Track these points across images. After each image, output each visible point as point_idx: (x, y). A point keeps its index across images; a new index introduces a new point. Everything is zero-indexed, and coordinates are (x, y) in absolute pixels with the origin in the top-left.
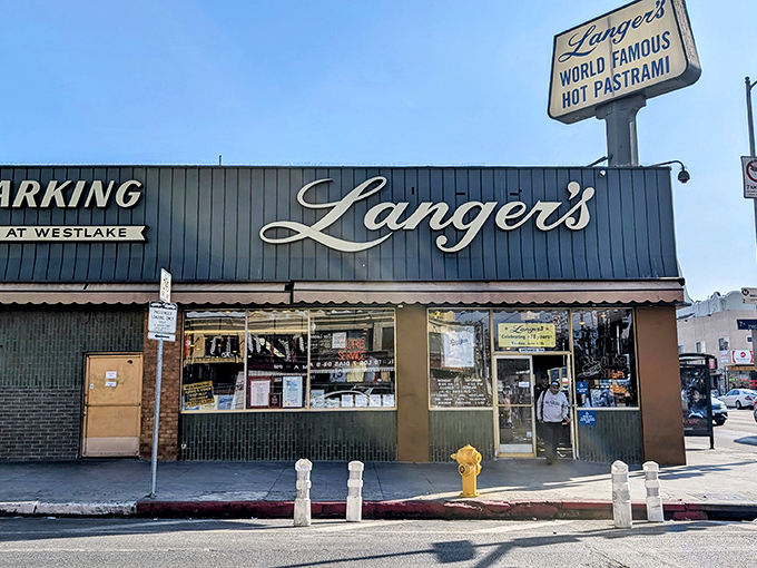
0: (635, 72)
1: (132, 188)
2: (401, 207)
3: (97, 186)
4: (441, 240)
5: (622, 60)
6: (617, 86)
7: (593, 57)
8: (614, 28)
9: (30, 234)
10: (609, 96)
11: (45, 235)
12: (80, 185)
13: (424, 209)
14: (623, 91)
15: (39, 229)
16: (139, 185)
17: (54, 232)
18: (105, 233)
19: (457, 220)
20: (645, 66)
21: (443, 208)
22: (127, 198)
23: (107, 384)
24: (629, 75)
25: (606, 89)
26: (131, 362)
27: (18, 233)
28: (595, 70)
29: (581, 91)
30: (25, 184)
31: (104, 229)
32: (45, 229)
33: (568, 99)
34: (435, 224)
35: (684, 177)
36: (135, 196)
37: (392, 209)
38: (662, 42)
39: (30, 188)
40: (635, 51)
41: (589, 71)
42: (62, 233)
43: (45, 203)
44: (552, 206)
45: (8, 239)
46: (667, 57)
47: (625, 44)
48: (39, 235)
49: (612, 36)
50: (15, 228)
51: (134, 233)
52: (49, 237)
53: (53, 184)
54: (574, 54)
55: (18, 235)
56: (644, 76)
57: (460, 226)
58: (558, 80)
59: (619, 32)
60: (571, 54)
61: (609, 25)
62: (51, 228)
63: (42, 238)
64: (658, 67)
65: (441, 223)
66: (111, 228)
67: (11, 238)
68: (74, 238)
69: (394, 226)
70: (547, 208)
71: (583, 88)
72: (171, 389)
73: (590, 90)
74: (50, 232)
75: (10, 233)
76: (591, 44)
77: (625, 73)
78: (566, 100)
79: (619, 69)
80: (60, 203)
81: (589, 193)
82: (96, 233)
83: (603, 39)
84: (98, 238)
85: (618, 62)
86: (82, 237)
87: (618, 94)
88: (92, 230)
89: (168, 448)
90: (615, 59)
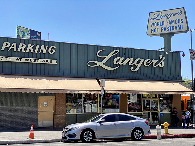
0: (173, 27)
1: (53, 48)
2: (122, 59)
3: (43, 47)
4: (132, 68)
5: (169, 23)
6: (168, 30)
7: (161, 21)
8: (167, 15)
9: (23, 60)
10: (165, 32)
11: (28, 61)
12: (38, 46)
13: (128, 60)
14: (169, 32)
15: (26, 59)
16: (55, 47)
17: (30, 60)
18: (46, 61)
19: (135, 63)
20: (176, 26)
21: (132, 59)
22: (52, 51)
23: (45, 106)
24: (171, 28)
25: (164, 30)
26: (51, 99)
27: (20, 59)
28: (161, 24)
29: (157, 29)
30: (21, 45)
31: (45, 60)
32: (28, 59)
33: (153, 31)
34: (130, 64)
35: (184, 56)
36: (54, 51)
37: (120, 59)
38: (181, 21)
39: (23, 46)
40: (173, 22)
41: (159, 24)
42: (33, 61)
43: (27, 51)
44: (156, 61)
45: (16, 61)
46: (182, 25)
47: (170, 19)
48: (26, 61)
49: (167, 16)
50: (19, 58)
51: (54, 62)
52: (29, 61)
53: (30, 45)
54: (155, 19)
55: (20, 60)
56: (175, 29)
57: (136, 65)
58: (150, 25)
59: (169, 16)
60: (154, 19)
61: (166, 13)
62: (30, 59)
63: (27, 61)
64: (180, 27)
65: (132, 63)
66: (47, 60)
67: (17, 61)
68: (36, 62)
69: (121, 64)
70: (155, 61)
71: (158, 28)
72: (63, 107)
73: (160, 30)
74: (29, 60)
75: (17, 59)
76: (160, 17)
77: (170, 27)
78: (152, 31)
79: (168, 26)
80: (32, 51)
81: (164, 58)
82: (43, 61)
83: (164, 17)
84: (44, 62)
85: (168, 24)
86: (39, 62)
87: (168, 32)
88: (42, 60)
89: (63, 124)
90: (167, 23)
